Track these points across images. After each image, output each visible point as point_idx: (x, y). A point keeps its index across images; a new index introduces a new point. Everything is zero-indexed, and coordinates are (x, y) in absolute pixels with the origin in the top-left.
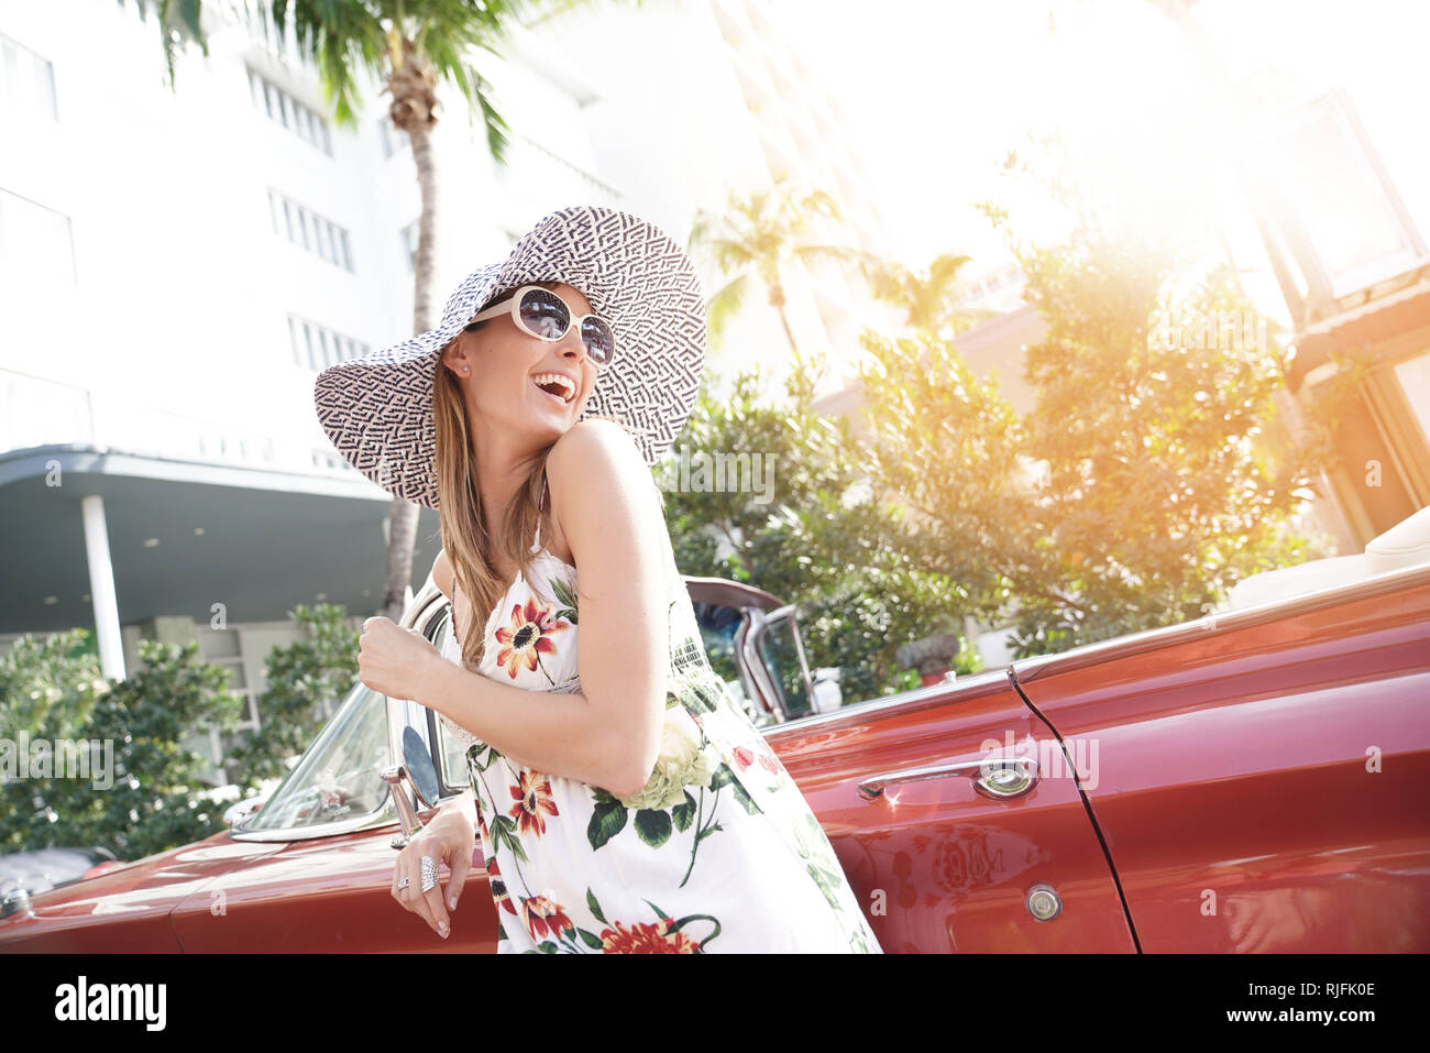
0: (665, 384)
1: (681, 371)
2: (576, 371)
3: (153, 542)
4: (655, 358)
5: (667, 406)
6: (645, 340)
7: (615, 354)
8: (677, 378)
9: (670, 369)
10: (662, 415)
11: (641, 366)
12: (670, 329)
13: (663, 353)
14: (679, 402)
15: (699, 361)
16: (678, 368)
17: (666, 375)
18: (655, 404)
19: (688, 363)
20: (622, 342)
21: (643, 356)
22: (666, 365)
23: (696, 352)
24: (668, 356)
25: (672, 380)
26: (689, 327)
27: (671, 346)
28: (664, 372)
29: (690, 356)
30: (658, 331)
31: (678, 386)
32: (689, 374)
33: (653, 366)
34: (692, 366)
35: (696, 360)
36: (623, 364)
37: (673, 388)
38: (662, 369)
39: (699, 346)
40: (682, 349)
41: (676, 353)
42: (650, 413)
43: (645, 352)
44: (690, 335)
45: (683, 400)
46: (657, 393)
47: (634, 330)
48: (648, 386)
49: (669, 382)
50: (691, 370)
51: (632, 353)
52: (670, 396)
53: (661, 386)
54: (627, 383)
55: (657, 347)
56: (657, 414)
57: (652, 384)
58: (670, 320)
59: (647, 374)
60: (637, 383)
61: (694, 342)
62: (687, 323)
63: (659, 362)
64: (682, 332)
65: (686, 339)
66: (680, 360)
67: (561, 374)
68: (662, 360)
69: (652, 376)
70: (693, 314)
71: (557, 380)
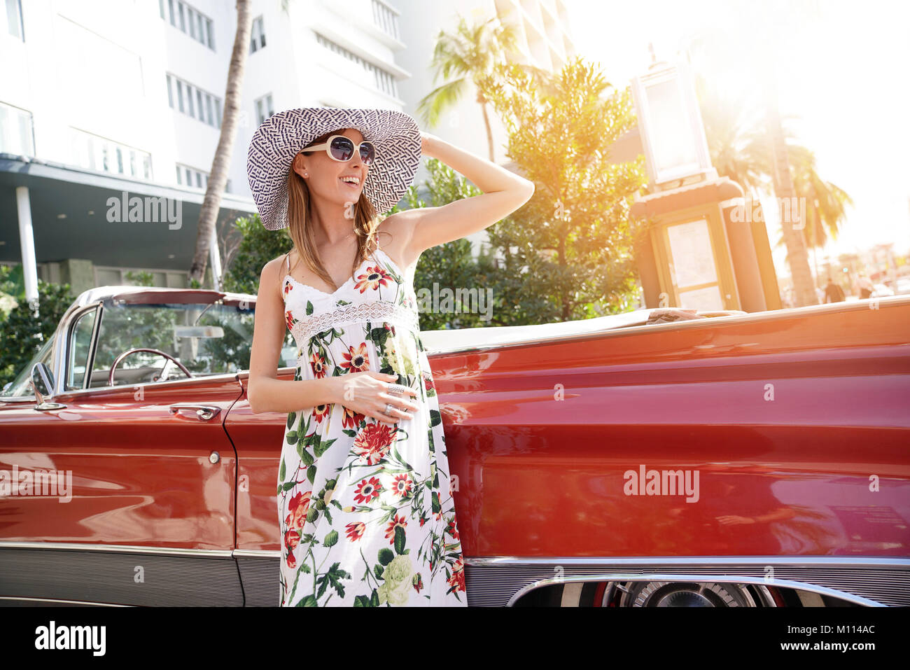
0: (398, 173)
1: (407, 168)
2: (359, 173)
3: (63, 216)
4: (395, 159)
5: (398, 184)
6: (390, 149)
7: (376, 154)
8: (404, 171)
9: (401, 166)
10: (394, 188)
11: (388, 162)
12: (403, 146)
13: (399, 157)
14: (403, 183)
15: (416, 165)
16: (405, 166)
17: (399, 169)
18: (392, 182)
19: (410, 164)
20: (379, 148)
21: (389, 157)
22: (400, 164)
23: (415, 160)
24: (401, 160)
25: (401, 172)
26: (413, 146)
27: (403, 155)
28: (398, 167)
29: (412, 162)
30: (397, 146)
31: (404, 175)
32: (410, 170)
33: (393, 163)
34: (412, 166)
35: (414, 164)
36: (379, 159)
37: (402, 176)
38: (397, 165)
39: (417, 157)
40: (408, 157)
41: (405, 159)
42: (389, 186)
43: (390, 156)
44: (413, 151)
45: (405, 182)
46: (393, 177)
47: (385, 143)
48: (390, 173)
49: (400, 173)
50: (411, 169)
51: (384, 154)
52: (399, 179)
53: (396, 174)
54: (380, 169)
55: (396, 154)
56: (392, 187)
57: (391, 172)
58: (403, 141)
59: (390, 167)
60: (384, 170)
61: (415, 155)
62: (411, 144)
63: (396, 162)
64: (409, 148)
65: (411, 152)
66: (407, 162)
67: (353, 177)
68: (398, 161)
69: (392, 168)
70: (415, 140)
71: (351, 180)
